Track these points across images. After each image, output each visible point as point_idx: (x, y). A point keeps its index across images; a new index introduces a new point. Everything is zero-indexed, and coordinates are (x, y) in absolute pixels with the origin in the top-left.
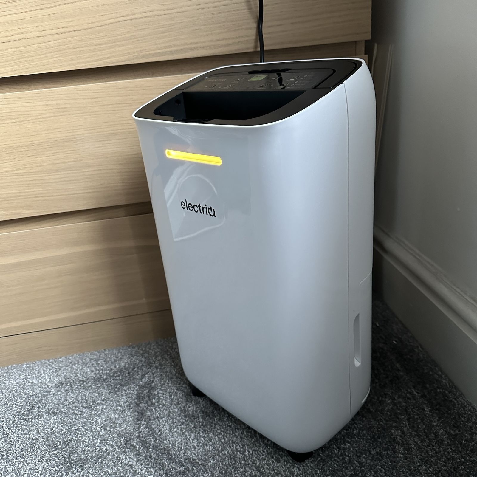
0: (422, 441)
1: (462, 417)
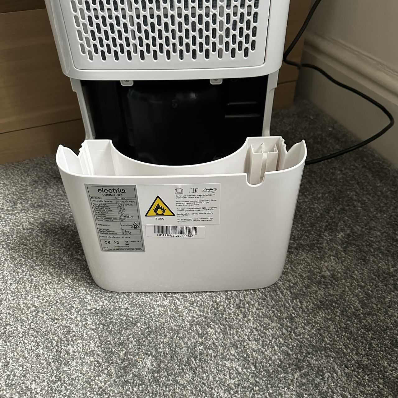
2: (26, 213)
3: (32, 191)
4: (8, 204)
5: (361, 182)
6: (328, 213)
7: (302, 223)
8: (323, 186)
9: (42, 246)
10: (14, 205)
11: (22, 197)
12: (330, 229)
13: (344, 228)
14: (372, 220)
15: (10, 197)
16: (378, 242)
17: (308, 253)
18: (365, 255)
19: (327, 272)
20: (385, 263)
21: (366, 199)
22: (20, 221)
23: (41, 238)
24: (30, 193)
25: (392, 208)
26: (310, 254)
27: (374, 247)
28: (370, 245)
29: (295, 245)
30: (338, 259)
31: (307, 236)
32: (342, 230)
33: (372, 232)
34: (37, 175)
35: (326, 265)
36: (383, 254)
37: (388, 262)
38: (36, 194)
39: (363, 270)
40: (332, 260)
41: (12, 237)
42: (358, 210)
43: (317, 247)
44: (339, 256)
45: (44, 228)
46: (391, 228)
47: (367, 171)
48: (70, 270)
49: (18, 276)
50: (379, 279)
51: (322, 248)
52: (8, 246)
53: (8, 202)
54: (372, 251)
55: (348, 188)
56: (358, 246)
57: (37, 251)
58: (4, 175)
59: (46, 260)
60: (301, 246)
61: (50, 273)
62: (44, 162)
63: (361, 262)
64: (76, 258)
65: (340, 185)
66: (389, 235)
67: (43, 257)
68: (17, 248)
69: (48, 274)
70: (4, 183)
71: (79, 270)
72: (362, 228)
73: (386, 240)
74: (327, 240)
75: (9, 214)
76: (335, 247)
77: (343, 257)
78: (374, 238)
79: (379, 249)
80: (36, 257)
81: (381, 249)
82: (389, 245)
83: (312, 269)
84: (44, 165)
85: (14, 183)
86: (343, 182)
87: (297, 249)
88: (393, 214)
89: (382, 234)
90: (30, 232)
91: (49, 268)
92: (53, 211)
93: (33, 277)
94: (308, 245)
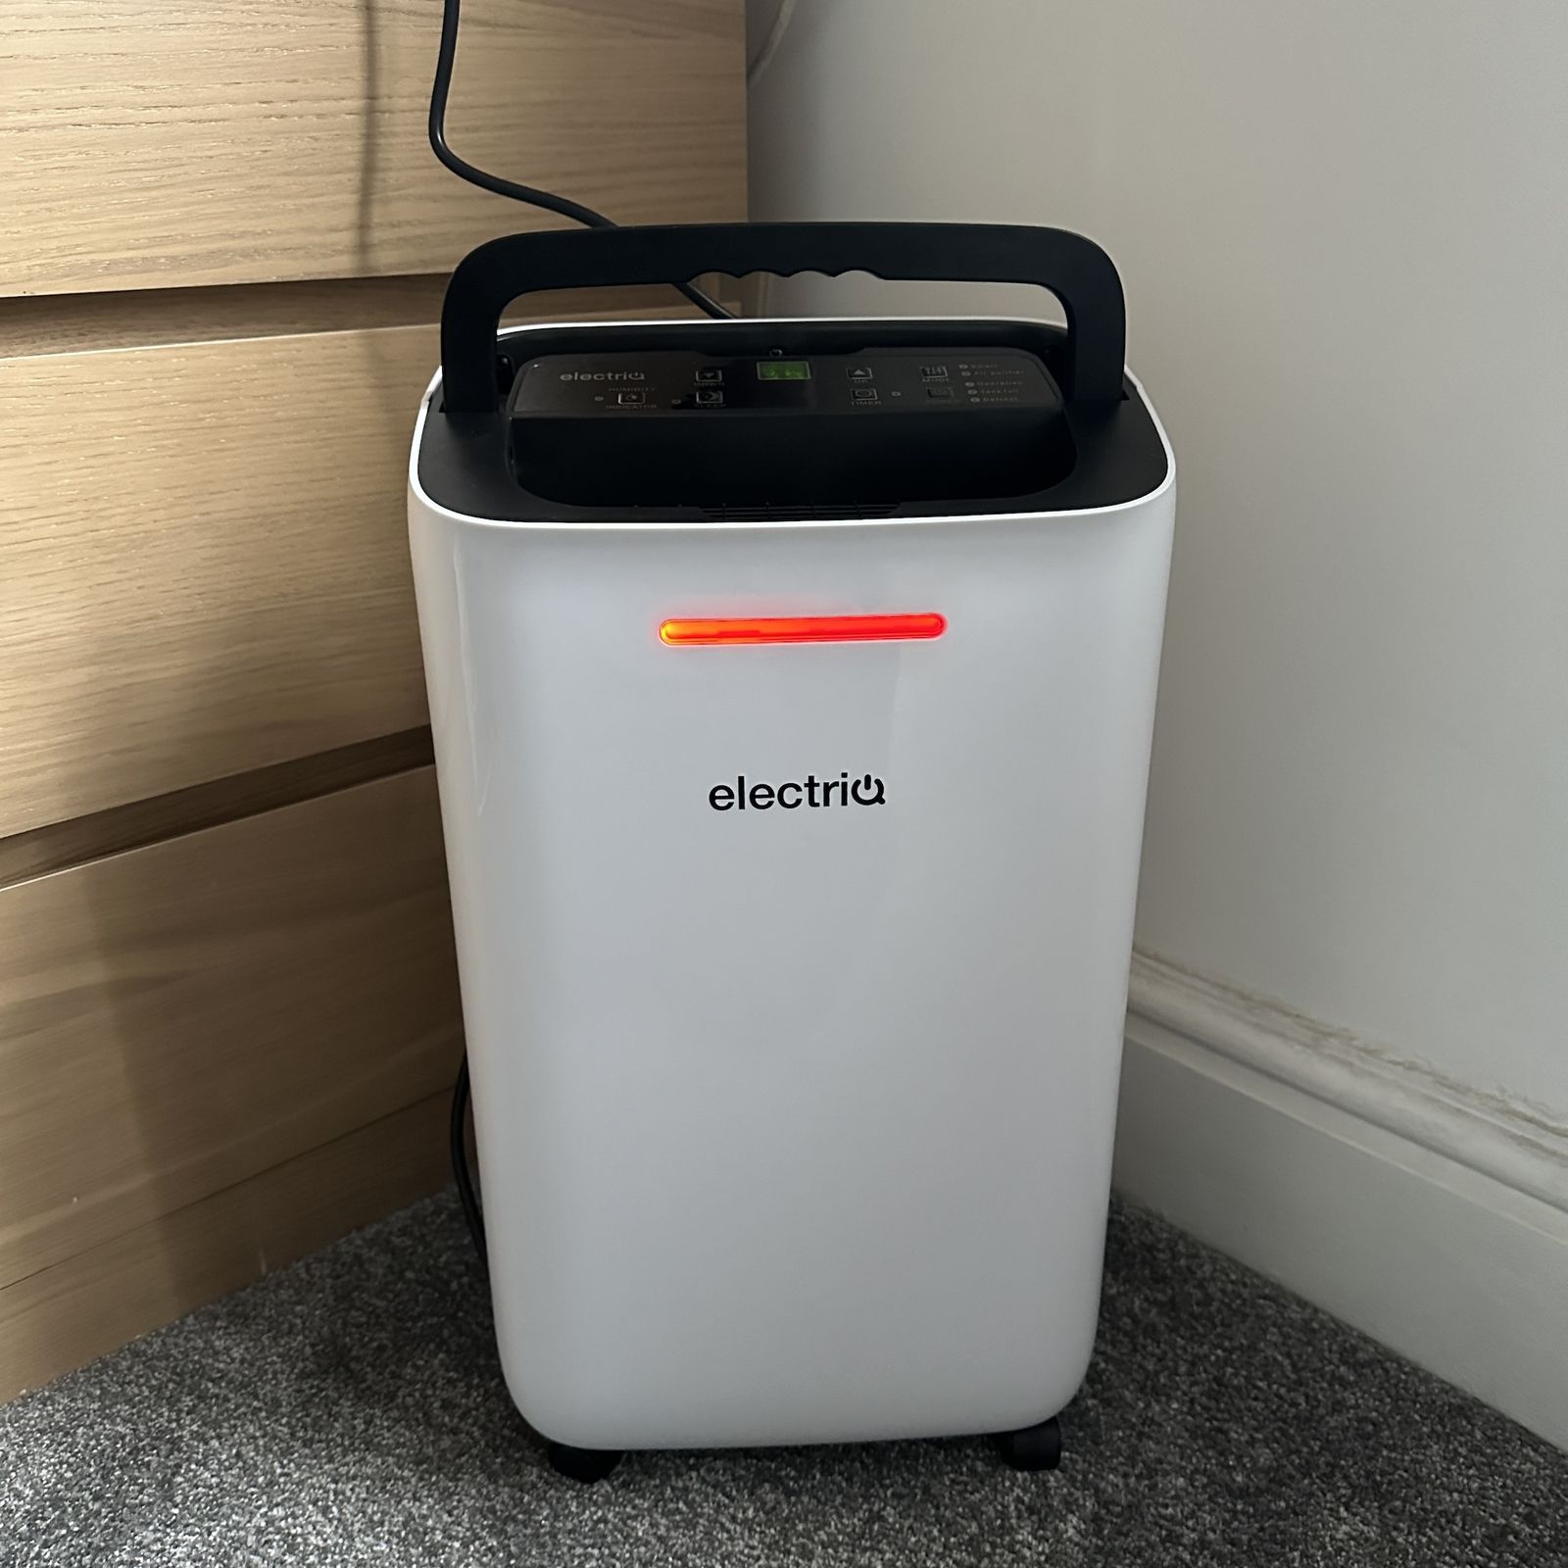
16: (1192, 1515)
25: (1183, 1369)
27: (1185, 1541)
28: (1173, 1539)
32: (1070, 1505)
33: (1161, 1482)
36: (1221, 1559)
42: (1088, 1409)
46: (1207, 1448)
54: (1187, 1557)
56: (1140, 1552)
66: (1211, 1478)
72: (1126, 1476)
79: (1203, 1544)
81: (1210, 1543)
82: (1227, 1516)
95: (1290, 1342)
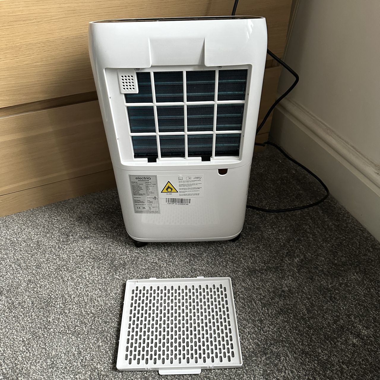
0: (321, 230)
1: (340, 214)
2: (77, 243)
3: (79, 225)
4: (63, 236)
5: (314, 217)
6: (289, 242)
7: (270, 251)
8: (286, 221)
9: (92, 269)
10: (67, 237)
11: (72, 230)
12: (289, 255)
13: (299, 254)
14: (319, 248)
15: (63, 230)
16: (322, 265)
17: (274, 273)
18: (313, 275)
19: (286, 288)
20: (326, 281)
21: (317, 232)
22: (73, 250)
23: (90, 262)
24: (78, 227)
25: (334, 239)
26: (275, 274)
27: (319, 269)
28: (317, 268)
29: (265, 268)
30: (294, 278)
31: (273, 260)
32: (298, 256)
33: (319, 257)
34: (80, 212)
35: (286, 283)
36: (325, 274)
37: (328, 281)
38: (82, 228)
39: (310, 286)
40: (290, 279)
41: (70, 262)
42: (310, 240)
43: (280, 269)
44: (295, 276)
45: (92, 255)
46: (332, 254)
47: (319, 208)
48: (113, 287)
49: (78, 292)
50: (320, 293)
51: (283, 270)
52: (68, 269)
53: (63, 235)
54: (318, 272)
55: (304, 222)
56: (308, 268)
57: (89, 273)
58: (56, 212)
59: (96, 280)
60: (269, 268)
61: (99, 289)
62: (84, 201)
63: (309, 280)
64: (115, 278)
65: (298, 220)
66: (330, 260)
67: (94, 277)
68: (74, 270)
69: (98, 290)
70: (57, 219)
71: (119, 287)
72: (312, 254)
73: (328, 264)
74: (287, 264)
75: (65, 244)
76: (292, 269)
77: (297, 277)
78: (319, 263)
79: (322, 271)
80: (88, 277)
81: (324, 271)
82: (330, 267)
83: (276, 286)
84: (85, 204)
85: (64, 219)
86: (301, 217)
87: (266, 271)
88: (335, 243)
89: (325, 259)
90: (82, 259)
91: (99, 285)
92: (96, 242)
93: (88, 292)
94: (274, 267)
95: (361, 240)
